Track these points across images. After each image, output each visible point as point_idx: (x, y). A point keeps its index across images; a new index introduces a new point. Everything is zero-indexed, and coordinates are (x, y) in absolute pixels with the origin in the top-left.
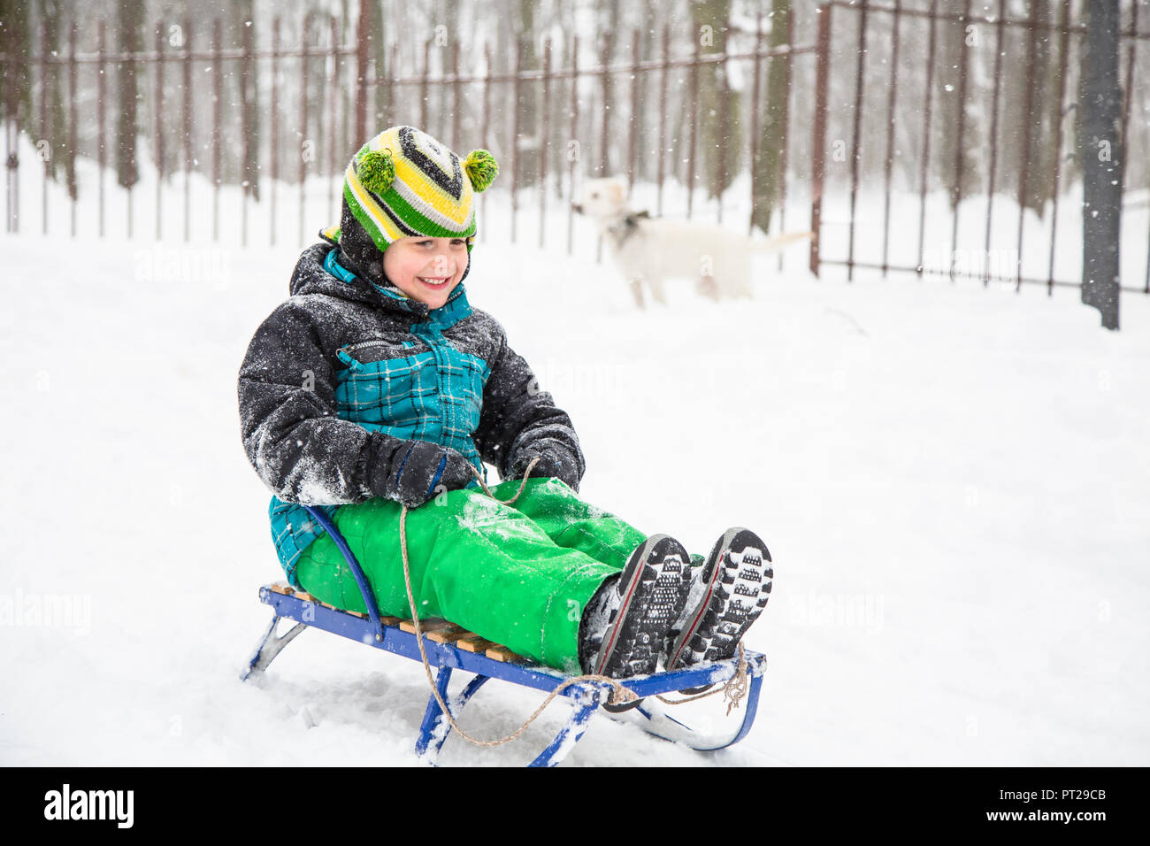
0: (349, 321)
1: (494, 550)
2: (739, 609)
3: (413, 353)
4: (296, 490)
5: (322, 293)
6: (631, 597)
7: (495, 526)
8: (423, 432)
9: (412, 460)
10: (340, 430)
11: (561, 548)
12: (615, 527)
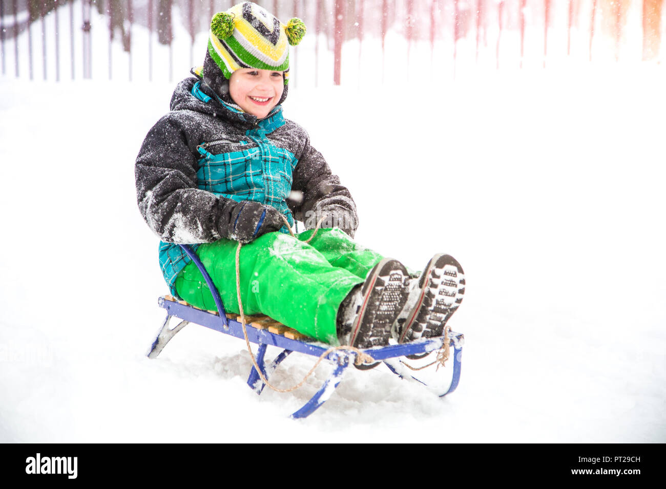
0: (205, 128)
1: (291, 269)
2: (443, 304)
3: (247, 149)
4: (171, 234)
5: (189, 109)
6: (368, 298)
7: (292, 254)
8: (253, 198)
9: (243, 213)
10: (199, 196)
11: (334, 267)
12: (370, 256)
